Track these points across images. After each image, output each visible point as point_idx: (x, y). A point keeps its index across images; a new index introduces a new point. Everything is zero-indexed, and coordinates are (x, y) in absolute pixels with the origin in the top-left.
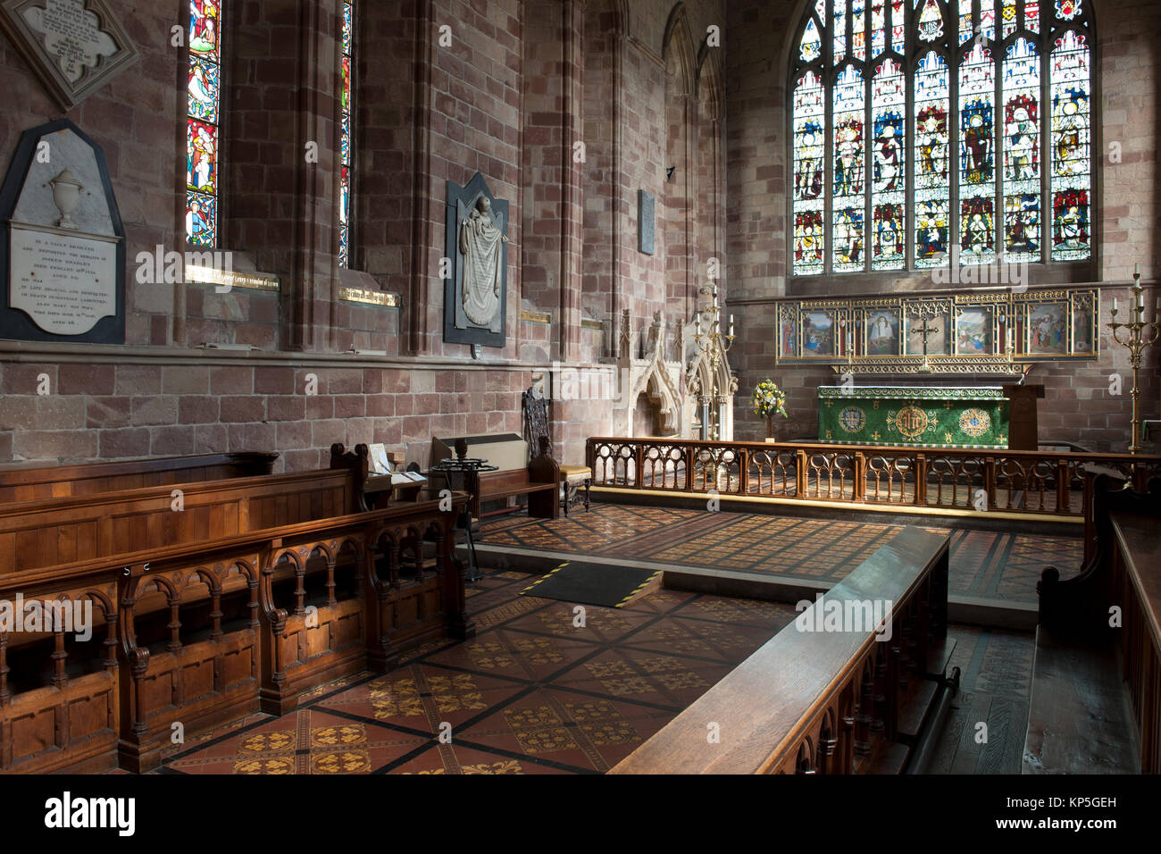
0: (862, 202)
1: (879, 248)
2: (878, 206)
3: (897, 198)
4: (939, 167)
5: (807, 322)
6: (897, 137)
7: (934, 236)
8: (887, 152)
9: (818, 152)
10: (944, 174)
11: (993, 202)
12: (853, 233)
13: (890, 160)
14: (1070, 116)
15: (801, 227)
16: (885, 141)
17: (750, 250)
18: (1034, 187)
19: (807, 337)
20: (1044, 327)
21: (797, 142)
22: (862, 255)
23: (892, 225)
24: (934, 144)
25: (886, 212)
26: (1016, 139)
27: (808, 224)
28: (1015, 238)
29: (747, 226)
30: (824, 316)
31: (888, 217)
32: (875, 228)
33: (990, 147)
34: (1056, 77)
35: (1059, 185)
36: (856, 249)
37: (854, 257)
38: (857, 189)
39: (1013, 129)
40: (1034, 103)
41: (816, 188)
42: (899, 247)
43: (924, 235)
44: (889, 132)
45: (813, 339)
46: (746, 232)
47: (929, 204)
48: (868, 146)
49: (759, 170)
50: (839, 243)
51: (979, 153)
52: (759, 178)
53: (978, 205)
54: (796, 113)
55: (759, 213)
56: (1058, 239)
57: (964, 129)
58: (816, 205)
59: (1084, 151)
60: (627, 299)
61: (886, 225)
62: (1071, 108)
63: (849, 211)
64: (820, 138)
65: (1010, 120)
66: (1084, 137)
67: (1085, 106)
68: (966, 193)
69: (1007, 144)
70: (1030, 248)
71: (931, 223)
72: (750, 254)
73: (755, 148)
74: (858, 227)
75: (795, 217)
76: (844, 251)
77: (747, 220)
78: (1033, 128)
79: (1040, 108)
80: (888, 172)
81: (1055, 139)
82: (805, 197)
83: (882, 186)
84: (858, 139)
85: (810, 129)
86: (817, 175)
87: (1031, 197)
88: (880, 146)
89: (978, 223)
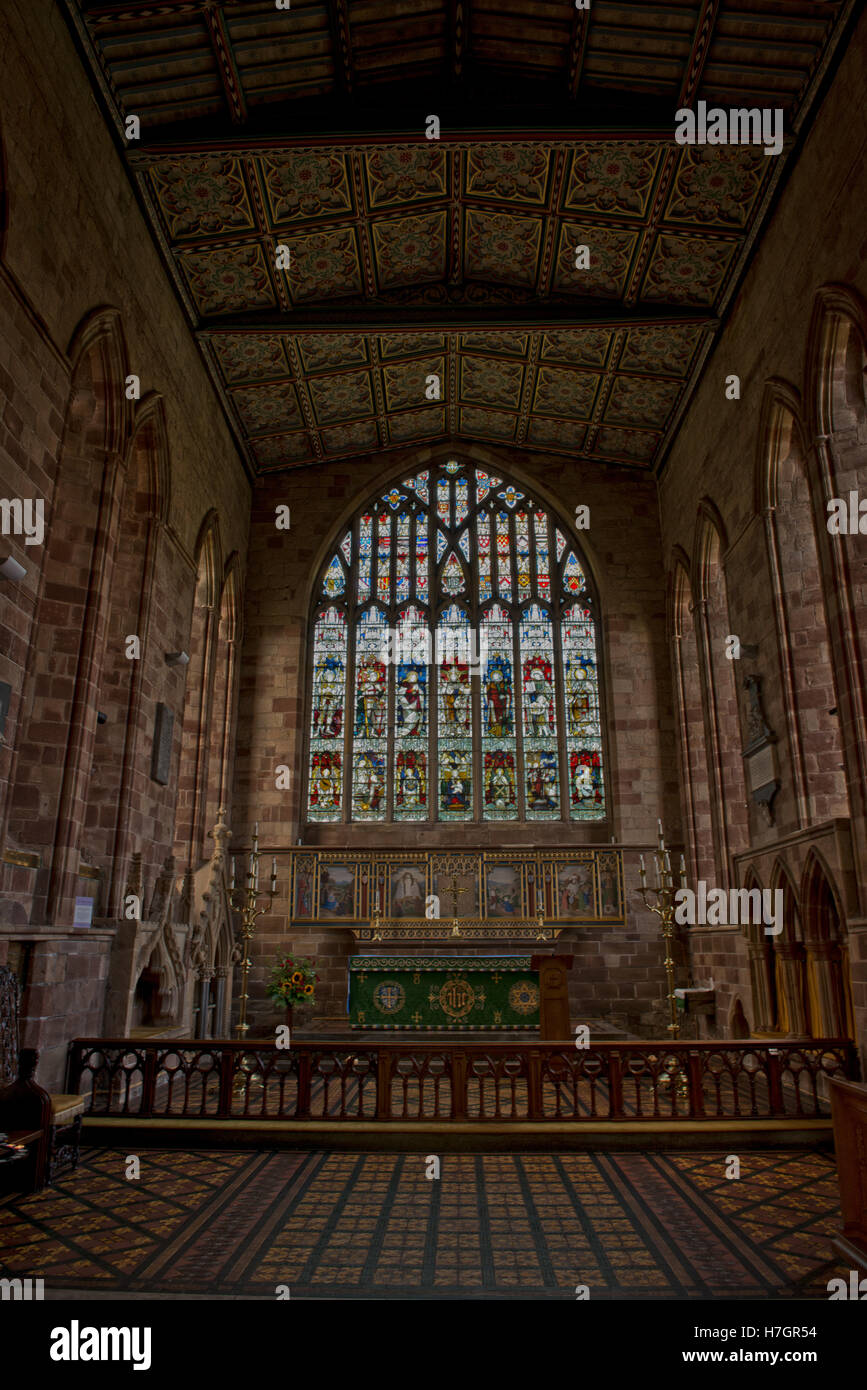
0: (385, 747)
1: (401, 796)
2: (401, 753)
3: (419, 746)
4: (462, 718)
5: (325, 877)
6: (420, 682)
7: (458, 788)
8: (411, 697)
9: (340, 690)
10: (467, 725)
11: (515, 757)
12: (374, 778)
13: (413, 706)
14: (582, 680)
15: (318, 768)
16: (408, 685)
17: (261, 789)
18: (552, 747)
19: (325, 895)
20: (573, 888)
21: (316, 677)
22: (384, 803)
23: (415, 773)
24: (456, 694)
25: (409, 759)
26: (533, 696)
27: (326, 765)
28: (536, 795)
29: (258, 762)
30: (344, 871)
31: (411, 765)
32: (397, 776)
33: (511, 704)
34: (567, 644)
35: (573, 746)
36: (377, 796)
37: (375, 805)
38: (379, 732)
39: (530, 687)
40: (548, 666)
41: (336, 727)
42: (422, 797)
43: (447, 788)
44: (413, 677)
45: (332, 898)
46: (258, 768)
47: (452, 754)
48: (392, 689)
49: (276, 701)
50: (359, 788)
51: (500, 708)
52: (275, 710)
53: (500, 759)
54: (318, 647)
55: (273, 749)
56: (576, 798)
57: (485, 682)
58: (337, 746)
59: (594, 715)
60: (134, 839)
61: (409, 772)
62: (580, 674)
63: (370, 755)
64: (342, 677)
65: (528, 679)
66: (594, 702)
67: (594, 674)
68: (488, 746)
69: (525, 702)
70: (549, 805)
71: (455, 773)
72: (261, 794)
73: (273, 678)
74: (379, 773)
75: (311, 756)
76: (363, 798)
77: (258, 756)
78: (549, 688)
79: (554, 669)
80: (411, 718)
81: (568, 701)
82: (323, 736)
83: (406, 731)
84: (381, 681)
85: (331, 665)
86: (338, 713)
87: (550, 755)
88: (403, 690)
89: (501, 778)
